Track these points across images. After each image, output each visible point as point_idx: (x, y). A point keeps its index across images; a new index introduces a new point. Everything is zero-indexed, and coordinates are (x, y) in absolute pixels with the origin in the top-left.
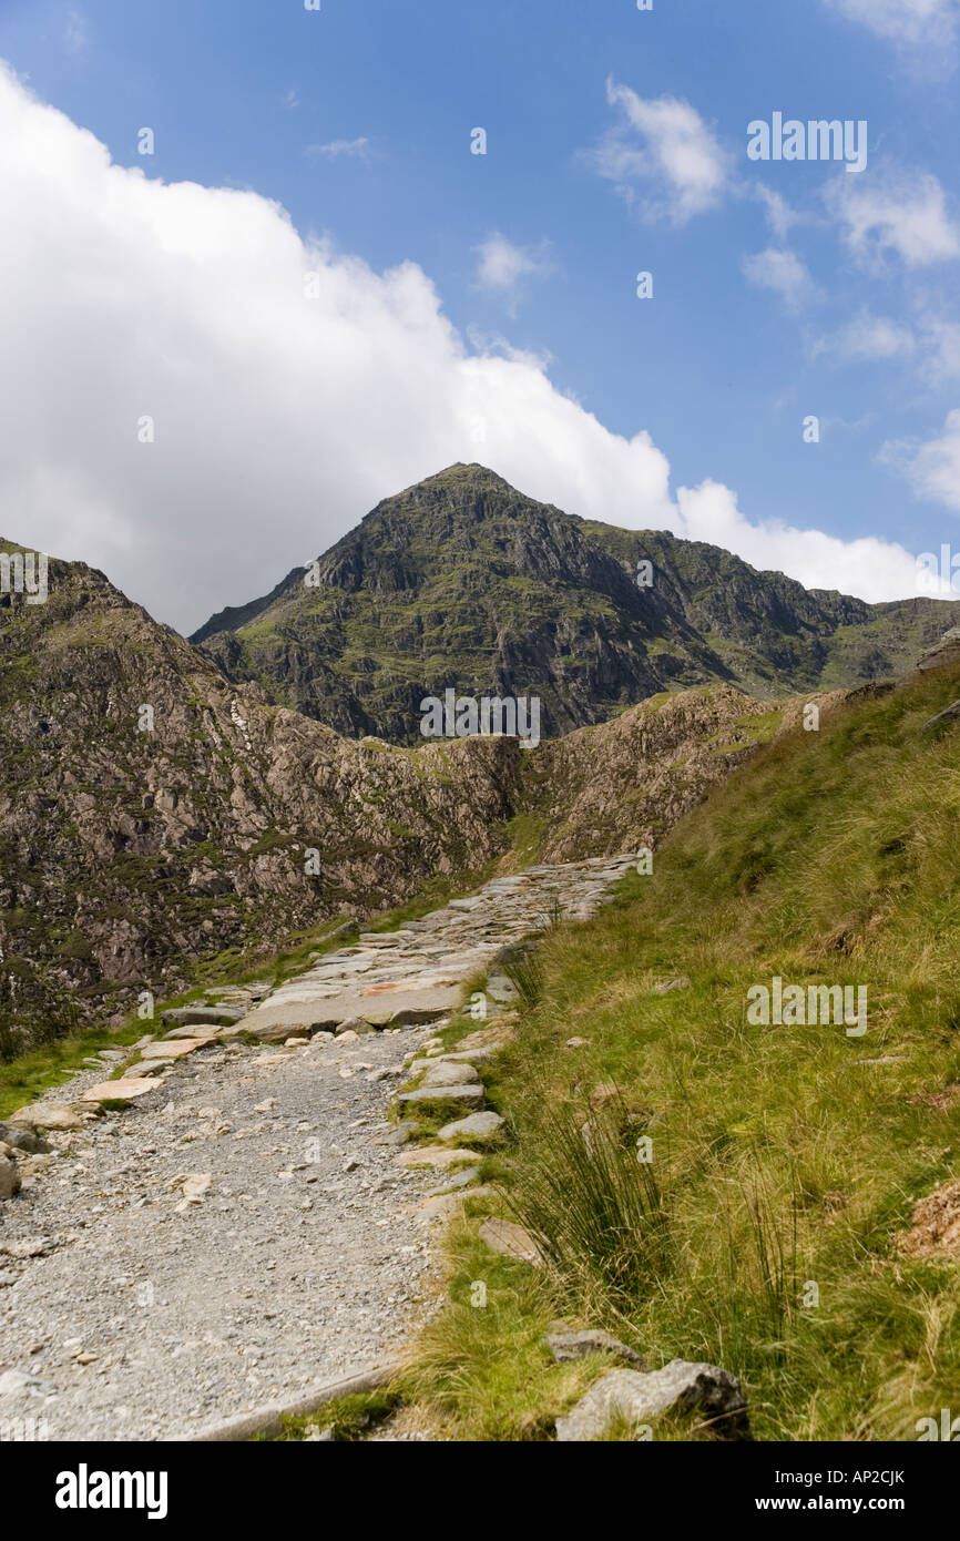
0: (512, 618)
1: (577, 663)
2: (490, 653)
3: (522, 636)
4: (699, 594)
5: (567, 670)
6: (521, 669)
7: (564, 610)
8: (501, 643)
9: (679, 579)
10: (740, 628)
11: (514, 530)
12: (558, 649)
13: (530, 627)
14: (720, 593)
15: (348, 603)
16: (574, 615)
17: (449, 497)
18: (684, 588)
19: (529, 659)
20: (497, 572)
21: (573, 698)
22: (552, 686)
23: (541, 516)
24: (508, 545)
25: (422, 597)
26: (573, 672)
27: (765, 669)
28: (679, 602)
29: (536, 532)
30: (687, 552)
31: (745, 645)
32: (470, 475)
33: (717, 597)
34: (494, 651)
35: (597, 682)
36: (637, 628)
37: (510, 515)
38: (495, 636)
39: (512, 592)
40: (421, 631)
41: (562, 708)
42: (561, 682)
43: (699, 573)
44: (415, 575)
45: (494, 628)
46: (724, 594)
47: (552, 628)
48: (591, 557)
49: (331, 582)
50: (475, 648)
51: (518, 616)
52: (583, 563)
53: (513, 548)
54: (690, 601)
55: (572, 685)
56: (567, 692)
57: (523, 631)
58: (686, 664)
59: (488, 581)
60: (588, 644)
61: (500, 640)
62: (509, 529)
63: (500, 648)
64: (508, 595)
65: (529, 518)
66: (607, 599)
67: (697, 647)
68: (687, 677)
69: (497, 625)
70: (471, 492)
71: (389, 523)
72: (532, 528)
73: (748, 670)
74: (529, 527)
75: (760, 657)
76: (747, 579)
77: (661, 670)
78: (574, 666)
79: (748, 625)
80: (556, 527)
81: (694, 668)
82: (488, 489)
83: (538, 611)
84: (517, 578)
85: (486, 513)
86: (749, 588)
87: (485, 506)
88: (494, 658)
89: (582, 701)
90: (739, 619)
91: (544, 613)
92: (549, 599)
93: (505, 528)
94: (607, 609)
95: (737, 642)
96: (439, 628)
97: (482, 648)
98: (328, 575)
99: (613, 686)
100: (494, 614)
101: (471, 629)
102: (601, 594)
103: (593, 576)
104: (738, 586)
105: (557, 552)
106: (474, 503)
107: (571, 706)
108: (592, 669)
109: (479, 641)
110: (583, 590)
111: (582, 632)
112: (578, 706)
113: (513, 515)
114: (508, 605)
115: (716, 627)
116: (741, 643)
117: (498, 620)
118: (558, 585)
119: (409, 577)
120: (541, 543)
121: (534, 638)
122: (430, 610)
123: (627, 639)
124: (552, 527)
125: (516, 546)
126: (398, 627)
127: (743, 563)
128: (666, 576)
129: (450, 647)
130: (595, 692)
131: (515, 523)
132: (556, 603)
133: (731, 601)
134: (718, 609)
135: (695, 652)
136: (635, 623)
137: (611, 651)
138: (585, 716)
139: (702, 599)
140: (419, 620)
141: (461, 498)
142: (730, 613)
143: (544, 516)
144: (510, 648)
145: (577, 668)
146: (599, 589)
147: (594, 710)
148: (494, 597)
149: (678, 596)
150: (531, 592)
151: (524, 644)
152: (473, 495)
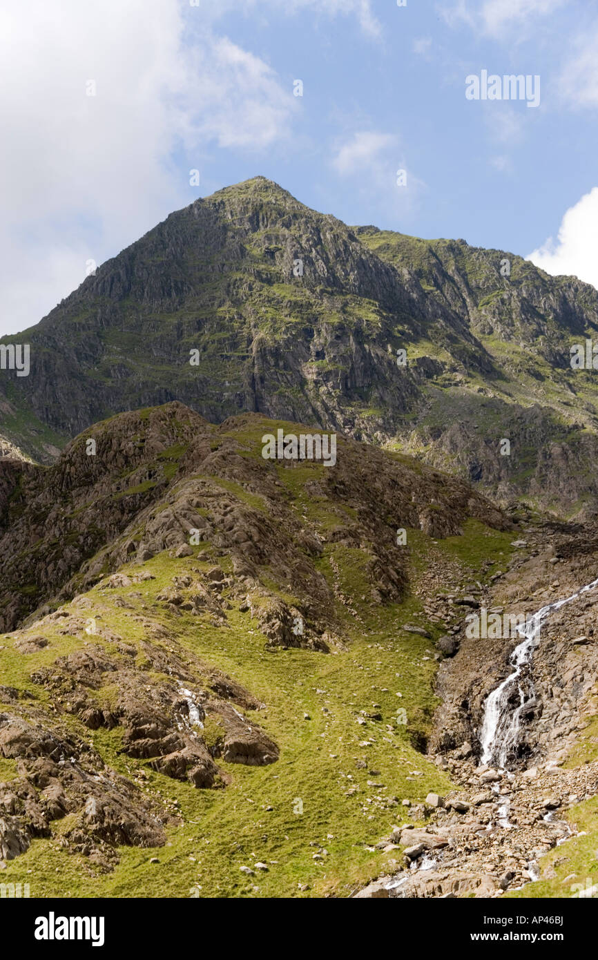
0: (269, 324)
1: (330, 368)
2: (244, 358)
3: (275, 341)
4: (486, 298)
5: (319, 374)
6: (272, 374)
7: (322, 316)
8: (254, 350)
9: (467, 284)
10: (523, 331)
11: (285, 239)
12: (314, 354)
13: (285, 333)
14: (506, 297)
15: (114, 311)
16: (332, 321)
17: (228, 208)
18: (471, 293)
19: (281, 364)
20: (262, 280)
21: (323, 402)
22: (302, 390)
23: (314, 225)
24: (277, 254)
25: (187, 304)
26: (325, 376)
27: (541, 370)
28: (464, 306)
29: (308, 240)
30: (478, 259)
31: (525, 346)
32: (252, 188)
33: (503, 301)
34: (248, 357)
35: (349, 385)
36: (402, 333)
37: (283, 225)
38: (250, 341)
39: (273, 299)
40: (180, 335)
41: (310, 411)
42: (311, 386)
43: (487, 279)
44: (182, 283)
45: (250, 334)
46: (509, 298)
47: (309, 334)
48: (361, 265)
49: (99, 291)
50: (229, 354)
51: (275, 322)
52: (352, 270)
53: (282, 256)
54: (477, 305)
55: (323, 389)
56: (317, 395)
57: (277, 337)
58: (447, 367)
59: (251, 289)
60: (342, 348)
61: (254, 346)
62: (281, 238)
63: (254, 354)
64: (269, 301)
65: (303, 227)
66: (373, 305)
67: (465, 349)
68: (446, 380)
69: (253, 331)
70: (248, 203)
71: (166, 234)
72: (304, 237)
73: (520, 371)
74: (301, 236)
75: (540, 359)
76: (537, 283)
77: (419, 373)
78: (326, 370)
79: (531, 327)
80: (328, 236)
81: (455, 370)
82: (265, 201)
83: (297, 317)
84: (282, 285)
85: (261, 224)
86: (538, 292)
87: (261, 217)
88: (247, 363)
89: (330, 404)
90: (522, 321)
91: (302, 318)
92: (310, 305)
93: (277, 237)
94: (370, 315)
95: (518, 344)
96: (197, 334)
97: (237, 354)
98: (97, 284)
99: (365, 390)
100: (252, 320)
101: (228, 335)
102: (367, 300)
103: (362, 283)
104: (527, 291)
105: (326, 261)
106: (250, 214)
107: (320, 409)
108: (344, 372)
109: (234, 346)
110: (348, 297)
111: (338, 337)
112: (327, 409)
113: (287, 225)
114: (267, 312)
115: (498, 330)
116: (522, 344)
117: (255, 326)
118: (322, 291)
119: (176, 285)
120: (311, 251)
121: (287, 342)
122: (190, 317)
123: (387, 342)
124: (324, 235)
125: (285, 255)
126: (158, 334)
127: (536, 269)
128: (453, 281)
129: (206, 353)
130: (345, 395)
131: (286, 232)
132: (315, 309)
133: (515, 304)
134: (502, 313)
135: (459, 354)
136: (400, 328)
137: (366, 357)
138: (333, 419)
139: (488, 303)
140: (179, 327)
141: (239, 209)
142: (514, 316)
143: (317, 224)
144: (263, 353)
145: (330, 372)
146: (367, 294)
147: (342, 412)
148: (255, 304)
149: (464, 301)
150: (293, 299)
151: (277, 349)
152: (250, 206)
